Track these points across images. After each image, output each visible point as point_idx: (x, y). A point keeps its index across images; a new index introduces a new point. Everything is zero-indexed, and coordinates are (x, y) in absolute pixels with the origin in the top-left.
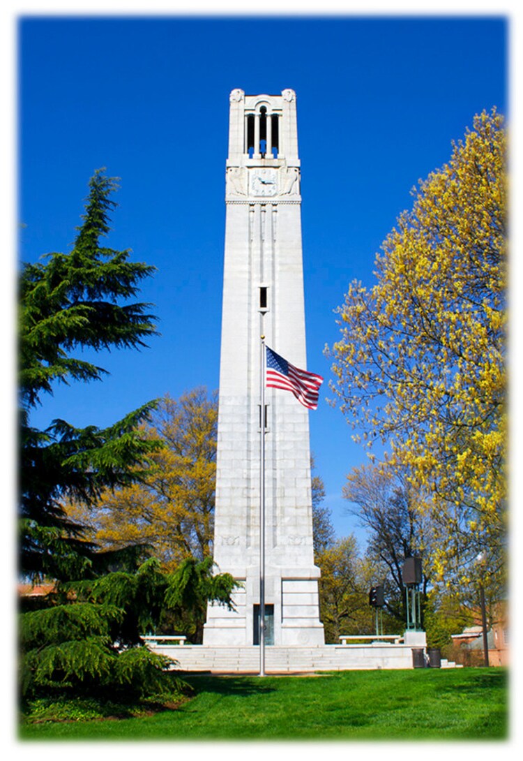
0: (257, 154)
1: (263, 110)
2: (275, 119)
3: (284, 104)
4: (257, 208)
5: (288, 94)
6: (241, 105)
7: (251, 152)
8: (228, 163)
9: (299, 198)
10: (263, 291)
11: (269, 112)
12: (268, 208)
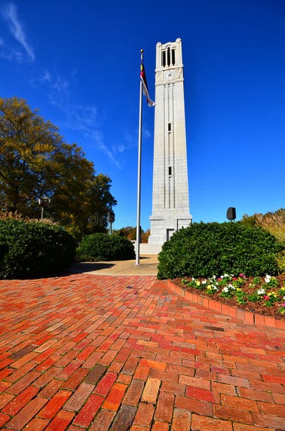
0: (167, 65)
1: (169, 48)
2: (173, 51)
3: (177, 45)
4: (167, 86)
5: (178, 40)
6: (160, 48)
7: (164, 65)
8: (156, 70)
9: (183, 79)
10: (169, 125)
11: (171, 49)
12: (171, 85)
